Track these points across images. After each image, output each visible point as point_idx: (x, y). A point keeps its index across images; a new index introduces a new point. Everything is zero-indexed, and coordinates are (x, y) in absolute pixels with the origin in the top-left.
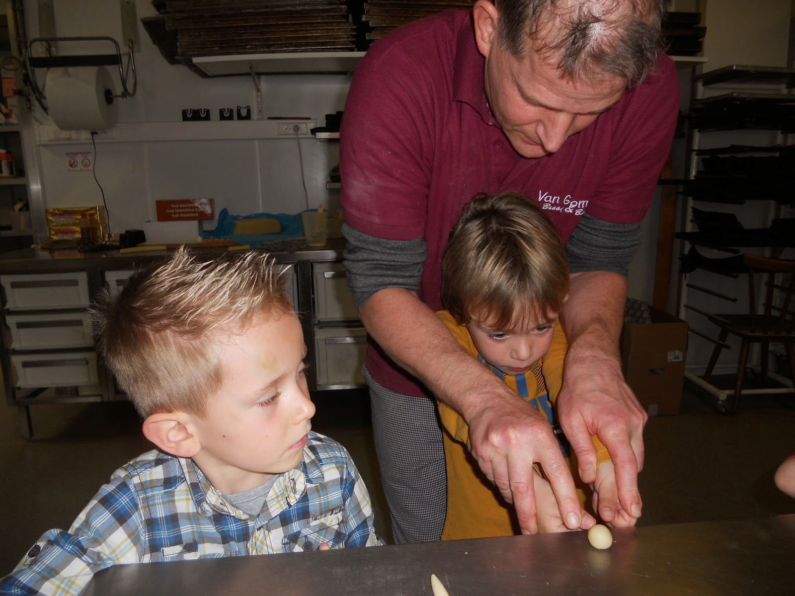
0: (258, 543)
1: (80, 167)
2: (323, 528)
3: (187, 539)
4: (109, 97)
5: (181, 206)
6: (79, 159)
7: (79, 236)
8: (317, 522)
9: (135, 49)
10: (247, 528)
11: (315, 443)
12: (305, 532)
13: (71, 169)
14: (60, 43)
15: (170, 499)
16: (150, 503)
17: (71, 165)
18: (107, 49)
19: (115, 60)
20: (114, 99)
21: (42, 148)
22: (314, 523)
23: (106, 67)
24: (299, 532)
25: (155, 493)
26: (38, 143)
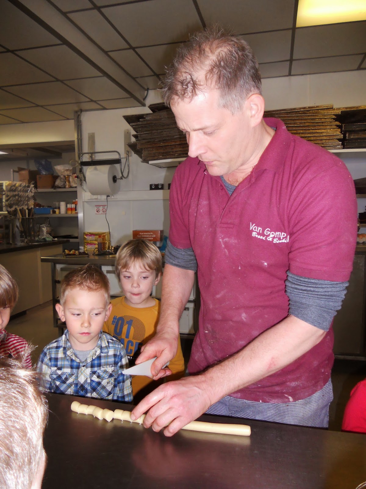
0: (82, 371)
1: (101, 212)
2: (105, 372)
3: (59, 366)
4: (115, 179)
5: (145, 234)
6: (101, 208)
7: (97, 246)
8: (104, 369)
9: (130, 155)
10: (80, 365)
11: (110, 341)
12: (99, 371)
13: (97, 213)
14: (96, 154)
15: (57, 353)
16: (51, 353)
17: (97, 211)
18: (115, 156)
19: (118, 161)
20: (117, 180)
21: (85, 203)
22: (102, 369)
23: (115, 165)
24: (96, 371)
25: (53, 350)
26: (83, 201)
